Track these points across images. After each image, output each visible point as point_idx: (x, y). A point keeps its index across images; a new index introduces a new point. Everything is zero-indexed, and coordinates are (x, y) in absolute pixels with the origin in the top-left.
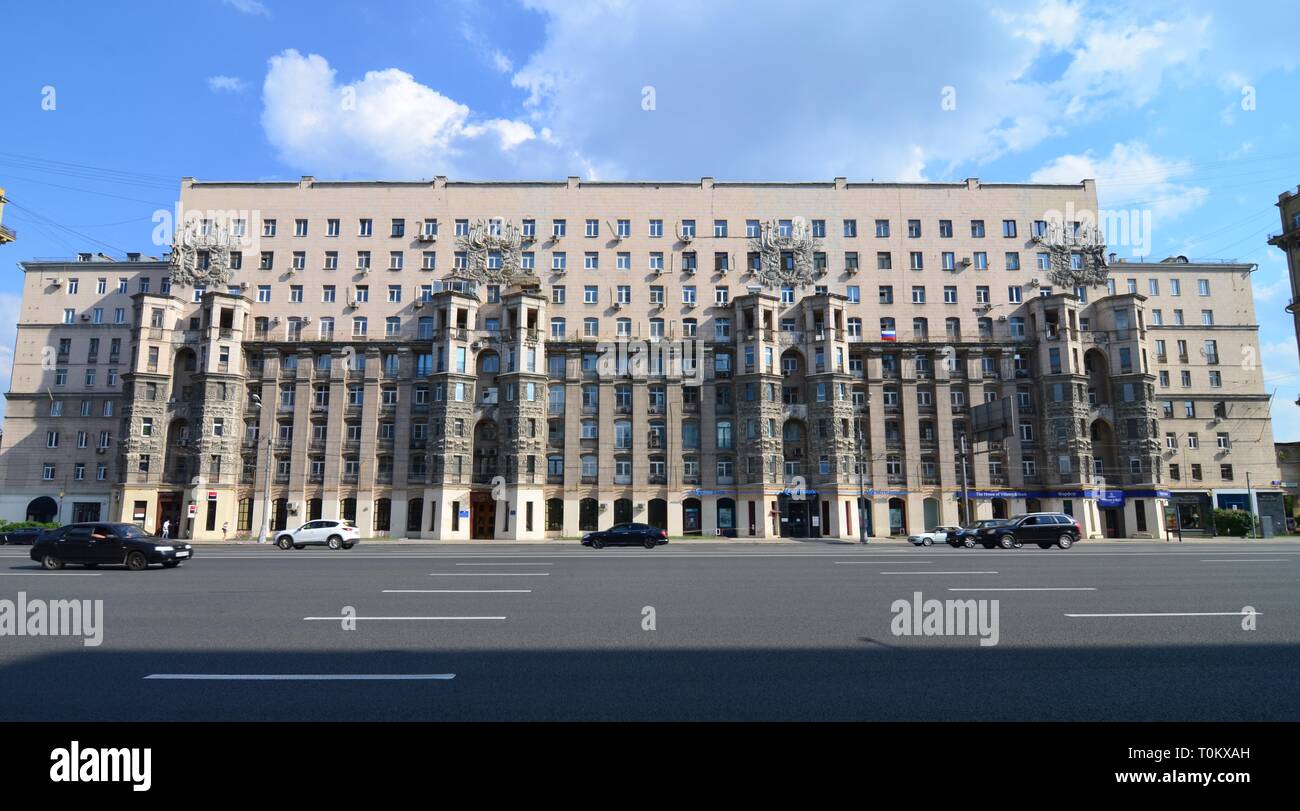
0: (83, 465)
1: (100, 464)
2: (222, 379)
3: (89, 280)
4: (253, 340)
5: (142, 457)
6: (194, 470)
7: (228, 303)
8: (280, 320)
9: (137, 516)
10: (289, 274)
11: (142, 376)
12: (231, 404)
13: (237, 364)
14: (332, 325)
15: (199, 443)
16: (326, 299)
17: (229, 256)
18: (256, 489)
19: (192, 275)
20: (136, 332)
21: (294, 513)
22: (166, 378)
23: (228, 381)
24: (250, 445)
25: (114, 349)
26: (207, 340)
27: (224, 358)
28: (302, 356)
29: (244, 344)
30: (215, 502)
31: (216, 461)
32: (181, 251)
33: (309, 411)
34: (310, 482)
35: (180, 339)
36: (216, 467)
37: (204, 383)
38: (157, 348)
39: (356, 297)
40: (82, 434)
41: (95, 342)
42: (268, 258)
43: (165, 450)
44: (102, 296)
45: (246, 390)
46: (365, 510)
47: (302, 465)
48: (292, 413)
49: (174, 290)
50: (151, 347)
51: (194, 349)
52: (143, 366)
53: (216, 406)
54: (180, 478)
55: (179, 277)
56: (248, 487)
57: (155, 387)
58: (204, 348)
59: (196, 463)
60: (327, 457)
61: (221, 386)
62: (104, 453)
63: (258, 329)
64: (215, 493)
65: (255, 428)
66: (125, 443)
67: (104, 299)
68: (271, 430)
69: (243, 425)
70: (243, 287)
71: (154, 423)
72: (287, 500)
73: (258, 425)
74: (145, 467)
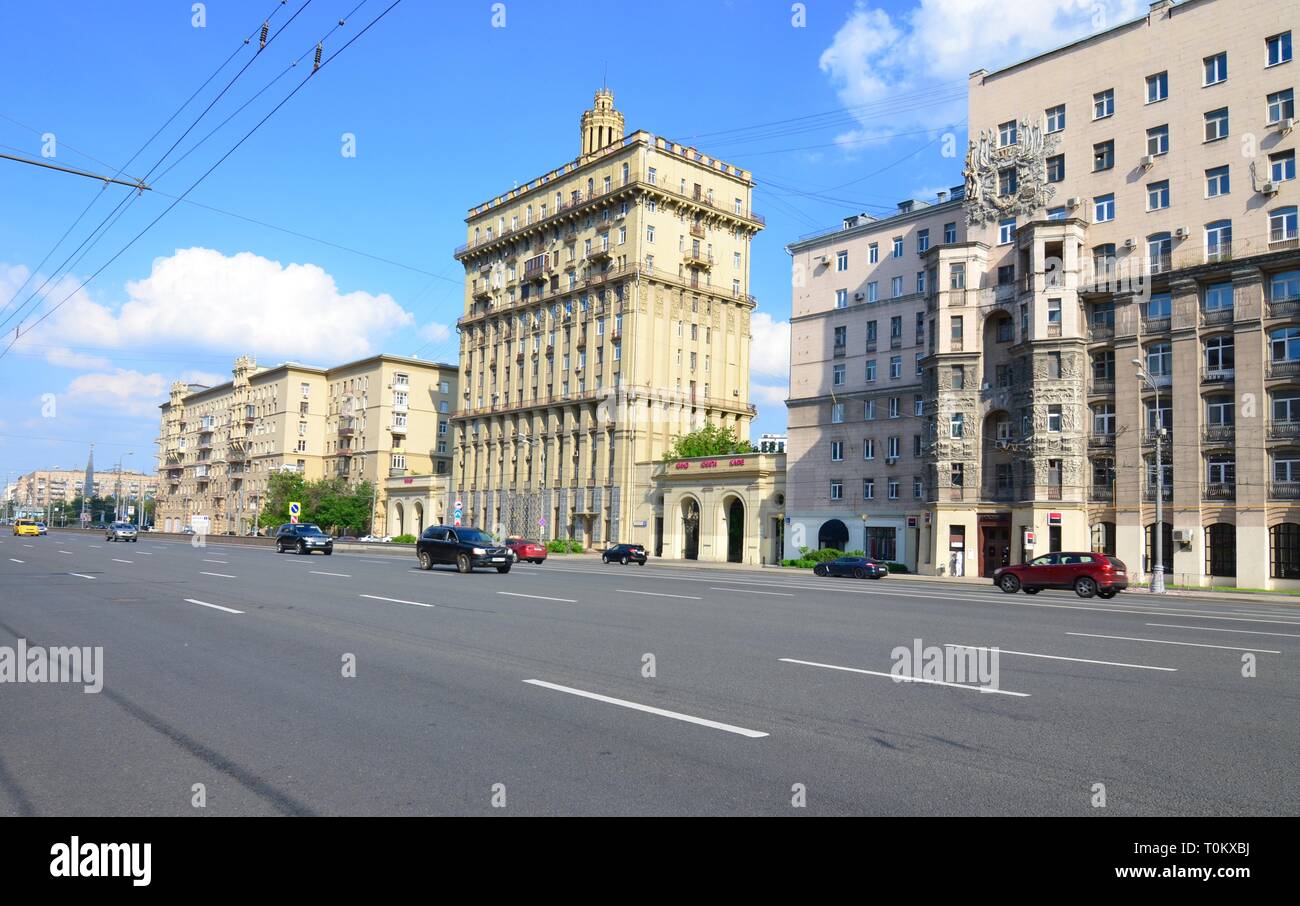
0: (871, 481)
1: (890, 479)
2: (1056, 348)
3: (858, 248)
5: (954, 466)
6: (1024, 482)
7: (1053, 234)
8: (1135, 242)
9: (955, 545)
10: (1144, 167)
11: (946, 358)
12: (1070, 383)
13: (1074, 322)
14: (1227, 233)
15: (1031, 443)
16: (1212, 191)
17: (1044, 167)
18: (1118, 508)
19: (996, 207)
20: (932, 300)
21: (1185, 546)
22: (974, 356)
23: (1063, 350)
24: (1103, 441)
25: (895, 330)
26: (1030, 292)
27: (1055, 316)
28: (1180, 292)
29: (1081, 292)
30: (1059, 528)
31: (1056, 468)
32: (976, 178)
33: (1199, 381)
34: (1209, 497)
35: (990, 299)
36: (1056, 476)
37: (1031, 355)
38: (961, 317)
39: (1270, 176)
40: (868, 441)
41: (872, 325)
42: (1105, 154)
43: (981, 455)
44: (875, 265)
45: (1089, 359)
47: (1193, 471)
48: (1169, 387)
49: (973, 233)
50: (953, 317)
51: (1009, 310)
52: (945, 345)
53: (1049, 387)
54: (1002, 494)
55: (978, 215)
56: (1103, 506)
57: (963, 372)
58: (1024, 307)
59: (1028, 469)
60: (1237, 454)
61: (1054, 358)
62: (894, 464)
64: (1059, 515)
65: (1106, 416)
66: (932, 449)
67: (877, 270)
68: (1133, 416)
69: (1088, 412)
70: (1072, 205)
71: (966, 420)
72: (1174, 527)
73: (1112, 409)
74: (958, 479)
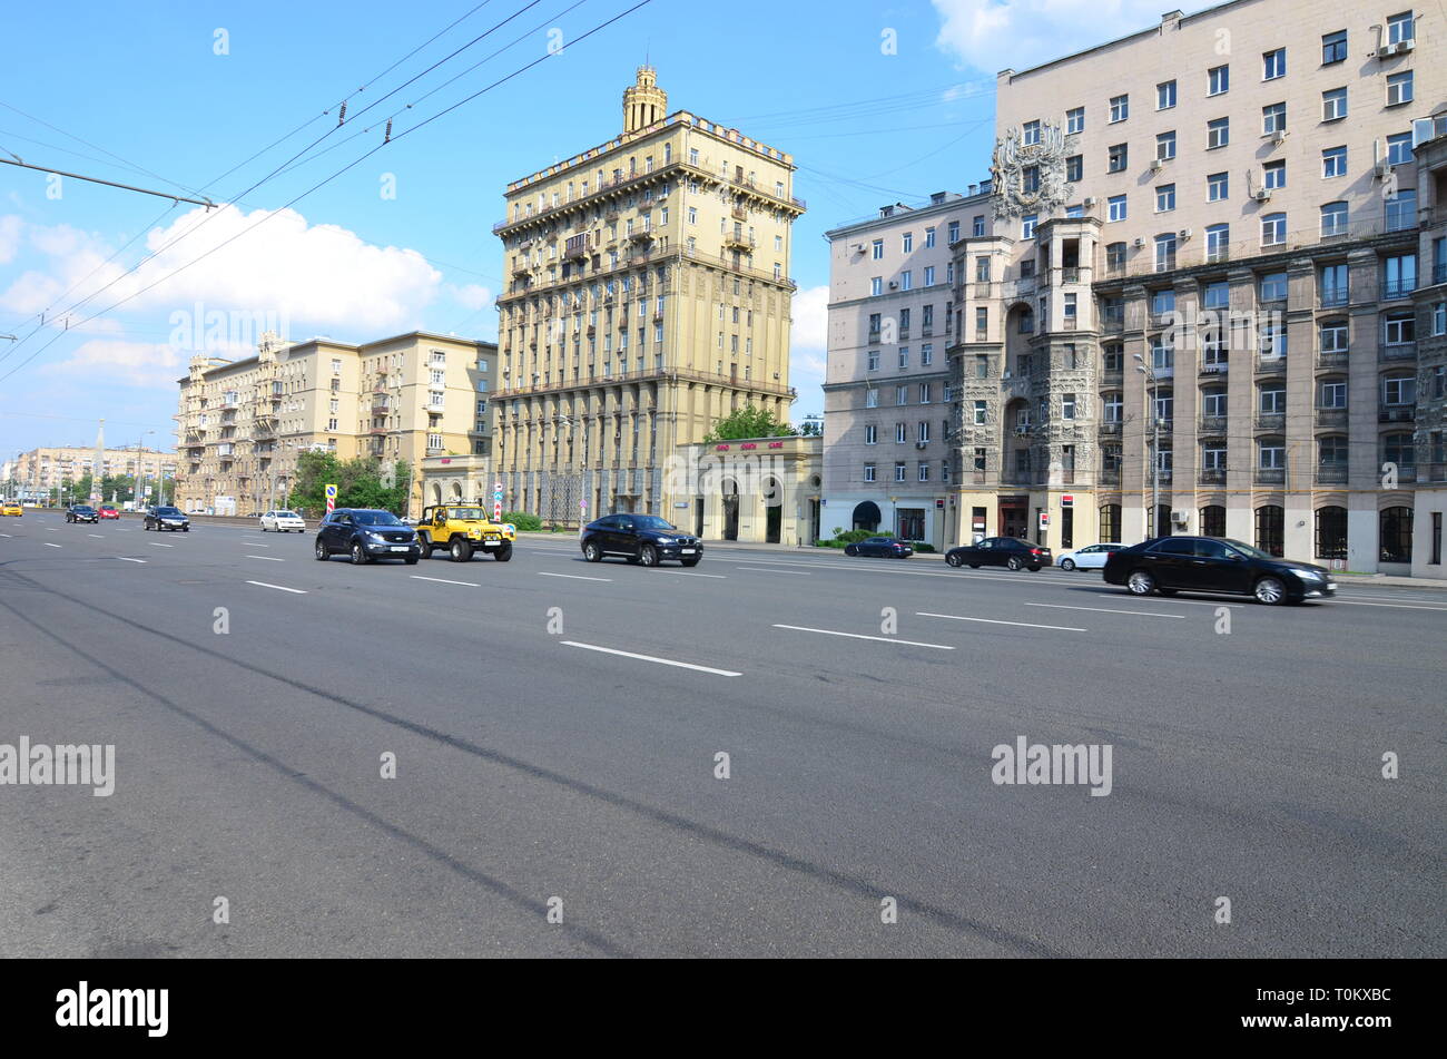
0: (902, 464)
1: (921, 462)
2: (1070, 339)
3: (893, 237)
4: (1105, 278)
5: (978, 451)
6: (1041, 467)
7: (1069, 231)
8: (1144, 242)
9: (977, 525)
10: (1154, 170)
11: (972, 347)
12: (1083, 373)
13: (1088, 316)
14: (1225, 236)
15: (1047, 430)
16: (1213, 196)
17: (1064, 166)
18: (1124, 491)
19: (1019, 203)
20: (960, 291)
21: (1183, 527)
22: (997, 346)
23: (1077, 342)
24: (1112, 429)
25: (926, 318)
26: (1047, 287)
27: (1071, 310)
28: (1181, 290)
29: (1095, 286)
30: (1071, 510)
31: (1069, 454)
32: (1002, 175)
33: (1197, 374)
34: (1204, 481)
35: (1012, 292)
36: (1069, 462)
37: (1048, 347)
38: (986, 309)
39: (1263, 183)
40: (900, 425)
41: (905, 313)
42: (1119, 155)
43: (1002, 440)
44: (909, 255)
45: (1100, 351)
46: (1302, 524)
47: (1190, 457)
48: (1171, 379)
49: (998, 228)
50: (978, 309)
51: (1030, 303)
52: (970, 336)
53: (1065, 377)
54: (1021, 478)
55: (1003, 211)
56: (1111, 489)
57: (986, 361)
58: (1043, 300)
59: (1044, 456)
60: (1229, 442)
61: (1069, 350)
62: (924, 448)
63: (1111, 261)
64: (1071, 498)
65: (1115, 405)
66: (958, 434)
67: (911, 259)
68: (1140, 407)
69: (1099, 401)
70: (1088, 205)
71: (989, 407)
72: (1170, 508)
73: (1120, 399)
74: (981, 464)
